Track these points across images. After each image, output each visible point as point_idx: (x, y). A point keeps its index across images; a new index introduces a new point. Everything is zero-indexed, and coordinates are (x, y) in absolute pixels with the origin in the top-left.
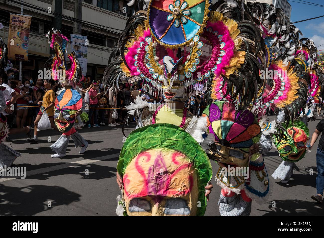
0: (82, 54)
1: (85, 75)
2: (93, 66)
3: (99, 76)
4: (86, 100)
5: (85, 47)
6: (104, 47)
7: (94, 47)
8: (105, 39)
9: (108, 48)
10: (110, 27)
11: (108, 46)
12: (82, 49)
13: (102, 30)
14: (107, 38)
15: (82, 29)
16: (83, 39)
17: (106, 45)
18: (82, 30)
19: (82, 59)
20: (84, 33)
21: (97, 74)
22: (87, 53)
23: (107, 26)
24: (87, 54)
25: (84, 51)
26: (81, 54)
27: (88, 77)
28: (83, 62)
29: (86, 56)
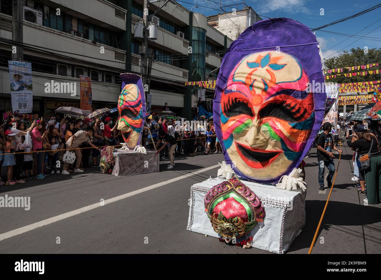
0: (26, 85)
1: (31, 112)
2: (40, 99)
3: (49, 111)
4: (27, 143)
5: (28, 77)
6: (55, 75)
7: (41, 76)
8: (55, 65)
9: (60, 76)
10: (61, 50)
11: (60, 74)
12: (25, 79)
13: (52, 54)
14: (58, 64)
15: (24, 53)
16: (26, 67)
17: (57, 72)
18: (24, 55)
19: (26, 91)
20: (26, 58)
21: (47, 109)
22: (32, 83)
23: (58, 50)
24: (32, 85)
25: (27, 81)
26: (24, 85)
27: (34, 114)
28: (26, 95)
29: (30, 88)
